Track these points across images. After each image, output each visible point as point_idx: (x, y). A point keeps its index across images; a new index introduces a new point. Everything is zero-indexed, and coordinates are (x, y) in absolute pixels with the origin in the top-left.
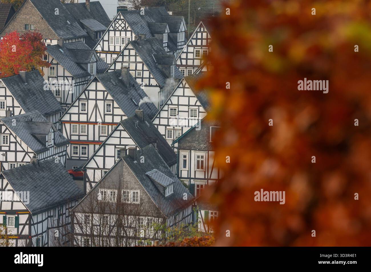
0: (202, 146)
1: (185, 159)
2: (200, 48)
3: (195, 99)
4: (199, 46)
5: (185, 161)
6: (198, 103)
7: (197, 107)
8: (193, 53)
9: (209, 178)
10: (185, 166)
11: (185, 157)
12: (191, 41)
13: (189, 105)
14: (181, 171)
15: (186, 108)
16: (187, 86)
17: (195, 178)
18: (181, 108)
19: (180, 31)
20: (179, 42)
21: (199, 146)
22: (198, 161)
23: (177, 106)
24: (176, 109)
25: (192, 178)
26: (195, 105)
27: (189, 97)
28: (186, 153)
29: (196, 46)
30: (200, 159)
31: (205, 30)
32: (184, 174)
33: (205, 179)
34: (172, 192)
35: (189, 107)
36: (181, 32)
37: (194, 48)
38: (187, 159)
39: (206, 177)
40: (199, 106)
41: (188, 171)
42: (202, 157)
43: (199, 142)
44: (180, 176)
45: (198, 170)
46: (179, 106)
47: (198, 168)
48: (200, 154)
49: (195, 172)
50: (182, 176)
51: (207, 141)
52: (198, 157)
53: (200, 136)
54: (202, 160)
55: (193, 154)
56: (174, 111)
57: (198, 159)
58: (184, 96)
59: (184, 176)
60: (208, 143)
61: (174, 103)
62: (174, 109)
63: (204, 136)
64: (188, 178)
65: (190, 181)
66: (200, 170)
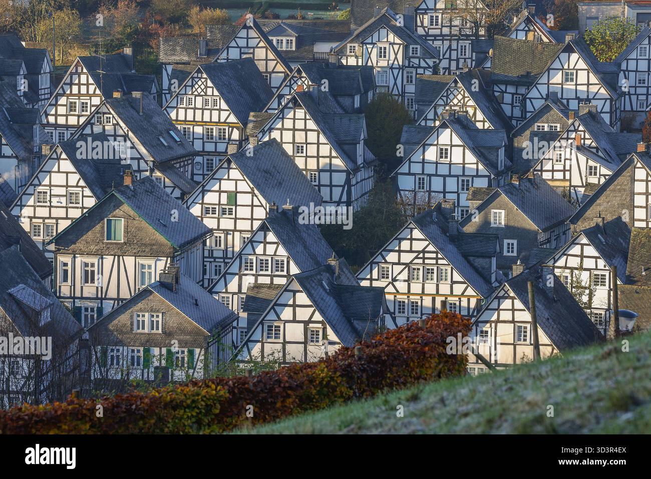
0: (92, 247)
1: (65, 268)
2: (77, 98)
3: (77, 176)
4: (75, 95)
5: (66, 272)
6: (82, 183)
7: (80, 189)
8: (66, 105)
9: (103, 297)
10: (65, 279)
11: (66, 265)
12: (62, 87)
13: (67, 186)
14: (60, 287)
15: (62, 191)
16: (64, 156)
17: (82, 298)
18: (55, 191)
19: (42, 72)
20: (41, 89)
21: (88, 248)
22: (87, 272)
23: (48, 188)
24: (46, 193)
25: (78, 298)
26: (77, 186)
27: (67, 173)
28: (68, 259)
29: (71, 94)
30: (89, 269)
31: (85, 70)
32: (65, 290)
33: (97, 298)
34: (49, 319)
35: (67, 188)
36: (45, 73)
37: (67, 99)
38: (69, 268)
39: (99, 296)
40: (82, 187)
41: (71, 287)
42: (93, 265)
43: (87, 243)
44: (58, 295)
45: (86, 284)
46: (52, 188)
47: (87, 282)
48: (89, 260)
49: (82, 288)
50: (62, 295)
51: (100, 240)
52: (86, 265)
53: (90, 233)
54: (92, 269)
55: (79, 260)
56: (44, 196)
57: (87, 269)
58: (59, 172)
59: (64, 294)
60: (101, 244)
61: (43, 183)
62: (44, 193)
63: (95, 233)
64: (70, 298)
65: (74, 301)
66: (89, 284)
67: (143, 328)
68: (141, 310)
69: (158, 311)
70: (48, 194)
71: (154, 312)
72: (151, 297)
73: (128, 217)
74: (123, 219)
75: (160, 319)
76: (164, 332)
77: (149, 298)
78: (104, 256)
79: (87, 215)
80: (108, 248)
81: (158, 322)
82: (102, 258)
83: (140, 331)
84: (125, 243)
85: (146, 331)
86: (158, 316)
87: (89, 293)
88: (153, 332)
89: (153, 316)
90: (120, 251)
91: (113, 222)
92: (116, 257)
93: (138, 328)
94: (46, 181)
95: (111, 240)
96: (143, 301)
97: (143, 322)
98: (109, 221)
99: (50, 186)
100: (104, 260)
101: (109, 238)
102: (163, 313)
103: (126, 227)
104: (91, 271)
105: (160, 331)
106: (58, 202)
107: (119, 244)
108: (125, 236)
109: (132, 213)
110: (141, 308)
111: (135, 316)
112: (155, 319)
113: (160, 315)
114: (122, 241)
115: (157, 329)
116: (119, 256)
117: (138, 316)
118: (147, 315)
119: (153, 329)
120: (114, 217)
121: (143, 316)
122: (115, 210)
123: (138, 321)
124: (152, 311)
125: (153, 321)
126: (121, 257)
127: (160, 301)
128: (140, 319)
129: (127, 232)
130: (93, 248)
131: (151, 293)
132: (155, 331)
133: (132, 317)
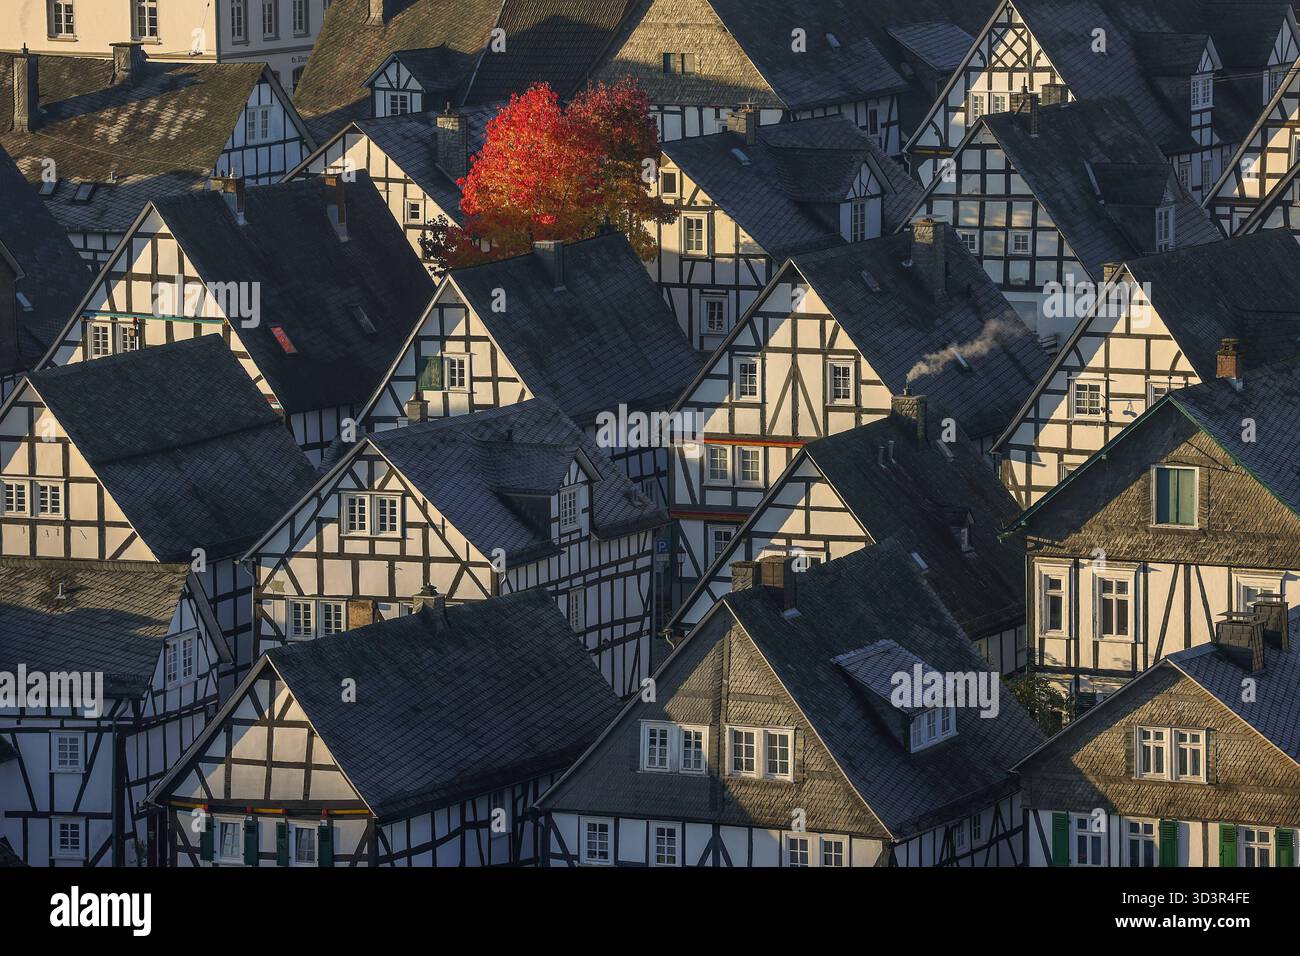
0: (1119, 541)
1: (1053, 592)
3: (1174, 347)
5: (1055, 603)
6: (1184, 364)
8: (1287, 150)
10: (1056, 624)
11: (1056, 584)
12: (1279, 103)
13: (1148, 372)
14: (1042, 641)
15: (1136, 384)
17: (1096, 672)
18: (1120, 383)
21: (1108, 541)
22: (1107, 604)
23: (1102, 376)
24: (1097, 388)
25: (1085, 671)
26: (1172, 372)
27: (1148, 338)
28: (1060, 571)
30: (1113, 596)
32: (1055, 649)
33: (1134, 673)
34: (953, 732)
35: (1147, 377)
36: (1281, 64)
37: (1292, 133)
38: (1064, 592)
39: (1140, 667)
40: (1185, 374)
41: (1068, 641)
42: (1122, 587)
43: (1107, 528)
44: (1037, 661)
45: (1107, 637)
46: (1112, 376)
47: (1107, 629)
48: (1116, 574)
49: (1096, 645)
50: (1047, 662)
51: (1138, 523)
52: (1106, 586)
53: (1113, 504)
54: (1121, 597)
55: (1086, 574)
56: (1092, 396)
57: (1107, 596)
58: (1128, 334)
59: (1054, 661)
60: (1142, 532)
61: (1091, 364)
62: (1092, 388)
63: (1127, 504)
64: (1067, 670)
65: (1077, 681)
66: (1114, 637)
67: (1159, 769)
68: (1152, 722)
69: (1195, 726)
70: (1102, 391)
71: (1186, 726)
72: (1177, 688)
73: (1208, 463)
74: (1197, 469)
75: (1202, 746)
76: (1213, 782)
77: (1173, 690)
78: (1151, 565)
79: (1104, 457)
80: (1160, 543)
81: (1196, 753)
82: (1146, 570)
83: (1151, 775)
84: (1202, 532)
85: (1166, 775)
86: (1195, 739)
87: (1116, 659)
88: (1183, 778)
89: (1183, 738)
90: (1192, 552)
91: (1173, 476)
92: (1181, 567)
93: (1147, 769)
94: (1098, 360)
95: (1167, 522)
96: (1157, 698)
97: (1159, 750)
98: (1163, 475)
99: (1107, 370)
100: (1151, 575)
101: (1162, 517)
102: (1208, 730)
103: (1207, 489)
104: (1119, 601)
105: (1202, 778)
106: (1126, 413)
107: (1187, 533)
108: (1201, 514)
109: (1219, 453)
110: (1152, 716)
111: (1137, 736)
112: (1188, 745)
113: (1202, 735)
114: (1196, 527)
115: (1196, 771)
116: (1187, 566)
117: (1146, 735)
118: (1166, 732)
119: (1183, 771)
120: (1175, 462)
121: (1159, 736)
122: (1179, 446)
123: (1146, 749)
124: (1179, 724)
125: (1183, 752)
126: (1193, 568)
127: (1199, 697)
128: (1151, 743)
129: (1207, 502)
130: (1123, 542)
131: (1178, 676)
132: (1188, 777)
133: (1128, 737)
